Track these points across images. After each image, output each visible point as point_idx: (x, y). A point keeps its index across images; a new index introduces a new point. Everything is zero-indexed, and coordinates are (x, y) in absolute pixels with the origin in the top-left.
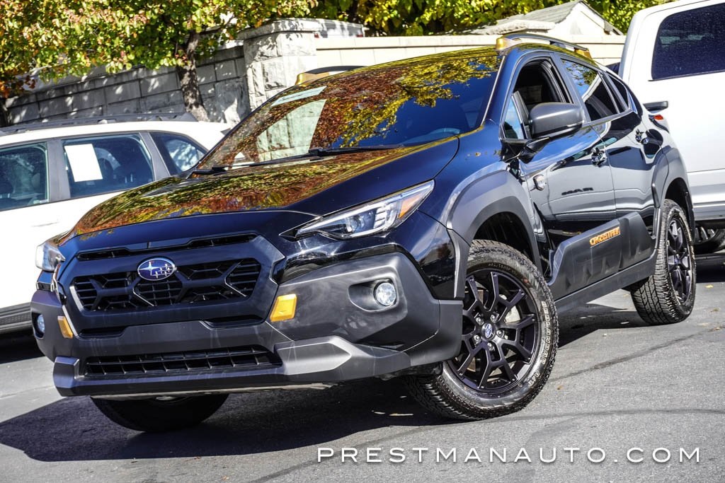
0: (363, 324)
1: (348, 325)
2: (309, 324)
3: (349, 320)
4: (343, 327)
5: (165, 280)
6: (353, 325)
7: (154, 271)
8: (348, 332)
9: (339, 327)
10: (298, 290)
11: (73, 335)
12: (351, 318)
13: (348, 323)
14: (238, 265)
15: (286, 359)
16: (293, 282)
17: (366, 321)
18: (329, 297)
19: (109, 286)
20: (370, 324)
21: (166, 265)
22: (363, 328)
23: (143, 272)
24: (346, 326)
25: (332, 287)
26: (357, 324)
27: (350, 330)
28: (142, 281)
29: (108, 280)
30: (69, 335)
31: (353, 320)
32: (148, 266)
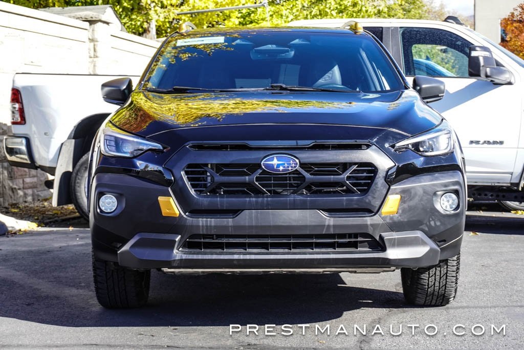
0: (438, 223)
1: (430, 223)
2: (406, 220)
3: (431, 219)
4: (426, 224)
5: (289, 173)
6: (432, 223)
7: (278, 166)
8: (429, 229)
9: (424, 224)
10: (404, 192)
11: (180, 213)
12: (432, 218)
13: (429, 221)
14: (355, 167)
15: (390, 247)
16: (400, 185)
17: (441, 222)
18: (421, 200)
19: (224, 174)
20: (442, 224)
21: (291, 162)
22: (438, 226)
23: (266, 166)
24: (428, 223)
25: (424, 192)
26: (435, 223)
27: (430, 227)
28: (264, 172)
29: (225, 170)
30: (176, 214)
31: (433, 220)
32: (273, 160)
